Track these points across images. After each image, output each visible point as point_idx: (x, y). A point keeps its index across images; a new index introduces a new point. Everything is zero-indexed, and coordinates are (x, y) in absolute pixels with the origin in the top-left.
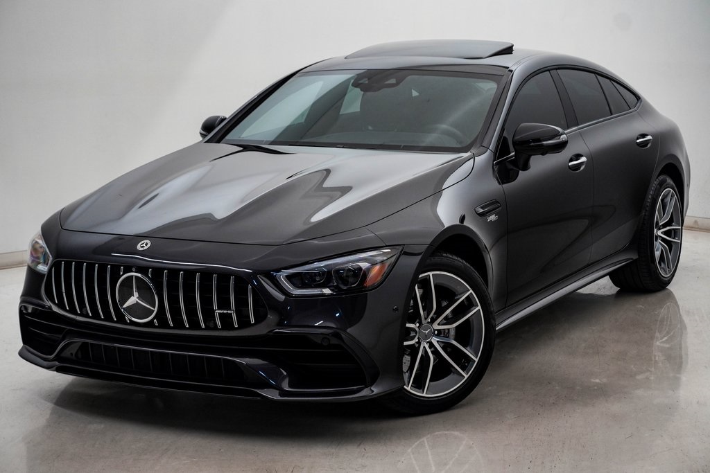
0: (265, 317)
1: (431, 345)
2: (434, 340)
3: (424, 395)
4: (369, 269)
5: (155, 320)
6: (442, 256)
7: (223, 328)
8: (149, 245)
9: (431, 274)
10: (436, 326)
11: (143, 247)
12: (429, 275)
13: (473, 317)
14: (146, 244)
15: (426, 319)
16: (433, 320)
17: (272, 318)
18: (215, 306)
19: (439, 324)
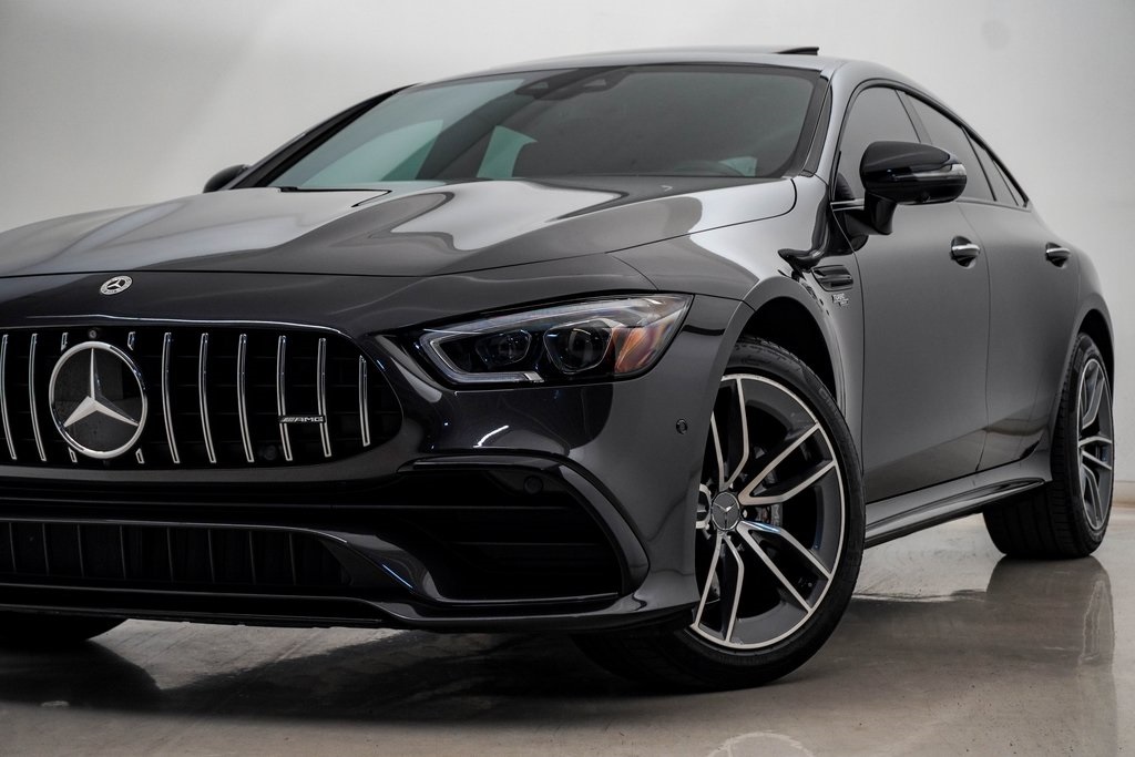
0: (395, 431)
1: (737, 539)
2: (743, 529)
3: (726, 643)
4: (622, 338)
5: (139, 451)
6: (759, 343)
7: (297, 462)
8: (127, 285)
9: (739, 378)
10: (745, 498)
11: (115, 287)
12: (735, 380)
13: (821, 483)
14: (122, 283)
15: (726, 479)
16: (739, 486)
17: (409, 435)
18: (281, 409)
19: (752, 495)
